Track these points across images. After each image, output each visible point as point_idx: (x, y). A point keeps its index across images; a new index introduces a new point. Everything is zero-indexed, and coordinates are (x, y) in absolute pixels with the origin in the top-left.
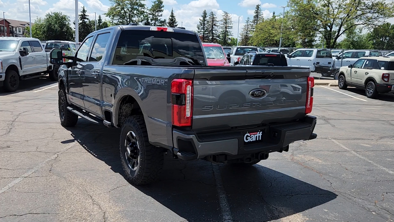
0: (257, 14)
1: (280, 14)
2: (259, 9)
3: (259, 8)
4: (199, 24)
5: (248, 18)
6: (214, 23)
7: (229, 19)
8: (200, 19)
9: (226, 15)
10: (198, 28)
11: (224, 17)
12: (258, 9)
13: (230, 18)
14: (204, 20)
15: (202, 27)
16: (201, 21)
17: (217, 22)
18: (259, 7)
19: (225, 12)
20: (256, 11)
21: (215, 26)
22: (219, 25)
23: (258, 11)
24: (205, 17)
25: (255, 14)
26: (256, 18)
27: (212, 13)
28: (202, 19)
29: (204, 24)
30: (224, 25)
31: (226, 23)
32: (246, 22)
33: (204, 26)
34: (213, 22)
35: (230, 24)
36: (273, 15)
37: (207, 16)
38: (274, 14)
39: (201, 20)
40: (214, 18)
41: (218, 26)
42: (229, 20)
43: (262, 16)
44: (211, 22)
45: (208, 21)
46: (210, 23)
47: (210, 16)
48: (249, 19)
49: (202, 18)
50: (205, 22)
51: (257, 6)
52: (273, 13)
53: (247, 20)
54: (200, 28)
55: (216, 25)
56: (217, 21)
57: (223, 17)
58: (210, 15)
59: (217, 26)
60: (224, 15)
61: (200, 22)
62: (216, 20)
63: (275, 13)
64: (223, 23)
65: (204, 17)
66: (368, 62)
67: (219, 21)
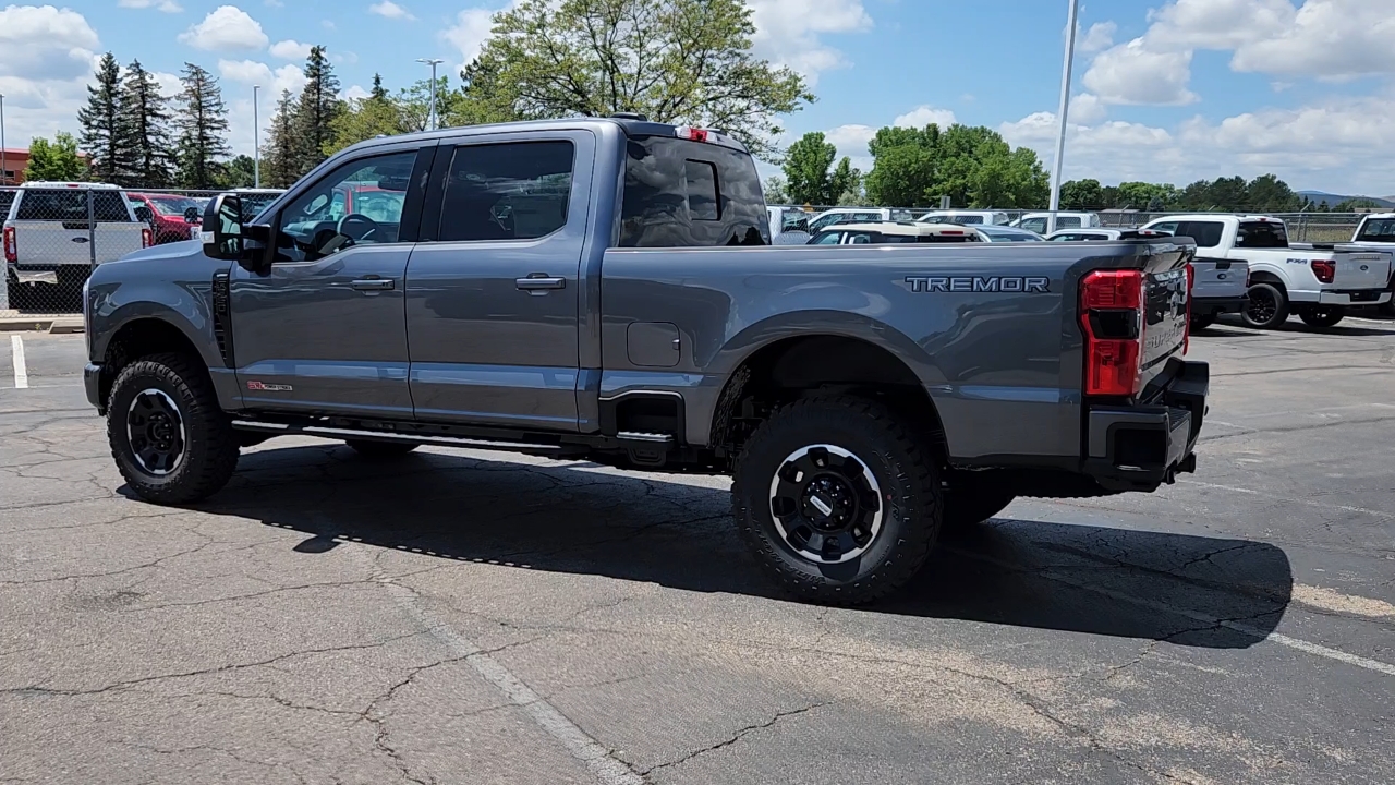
0: (315, 79)
1: (419, 85)
2: (324, 63)
3: (321, 58)
4: (88, 109)
5: (287, 93)
6: (148, 106)
7: (209, 94)
8: (90, 89)
9: (195, 77)
10: (87, 123)
11: (192, 84)
12: (318, 63)
13: (215, 88)
14: (109, 92)
15: (101, 118)
16: (96, 97)
17: (159, 103)
18: (322, 54)
19: (191, 66)
20: (311, 68)
21: (155, 115)
22: (173, 113)
23: (319, 70)
24: (114, 81)
25: (310, 80)
26: (313, 94)
27: (138, 65)
28: (100, 89)
29: (111, 107)
30: (191, 113)
31: (200, 108)
32: (280, 106)
33: (110, 115)
34: (144, 103)
35: (217, 112)
36: (374, 86)
37: (119, 76)
38: (378, 81)
39: (95, 92)
40: (146, 86)
41: (168, 117)
42: (210, 98)
43: (336, 87)
44: (136, 102)
45: (128, 98)
46: (133, 106)
47: (129, 79)
48: (290, 97)
49: (98, 86)
50: (114, 99)
51: (313, 51)
52: (374, 81)
53: (283, 99)
54: (94, 123)
55: (158, 112)
56: (162, 99)
57: (186, 85)
58: (128, 75)
59: (163, 117)
60: (187, 75)
61: (90, 101)
62: (155, 96)
63: (381, 81)
64: (188, 108)
65: (107, 83)
66: (852, 239)
67: (169, 99)
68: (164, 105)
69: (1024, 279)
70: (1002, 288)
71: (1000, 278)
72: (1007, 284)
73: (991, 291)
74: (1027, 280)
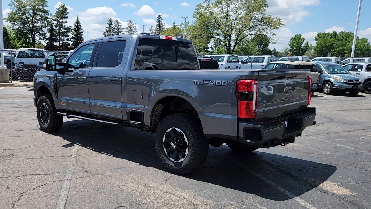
0: (159, 23)
1: (182, 24)
2: (161, 19)
3: (160, 17)
4: (105, 32)
5: (152, 27)
6: (119, 30)
7: (133, 27)
8: (106, 27)
9: (130, 23)
10: (105, 35)
11: (129, 25)
12: (160, 19)
13: (135, 26)
14: (110, 27)
15: (108, 34)
16: (107, 29)
17: (122, 30)
18: (161, 16)
19: (129, 20)
20: (158, 20)
21: (121, 33)
22: (125, 32)
23: (160, 20)
24: (111, 25)
25: (157, 23)
26: (158, 27)
27: (117, 21)
28: (108, 27)
29: (110, 31)
30: (129, 32)
31: (131, 31)
32: (150, 30)
33: (110, 33)
34: (118, 30)
35: (135, 32)
36: (173, 24)
37: (112, 24)
38: (174, 23)
39: (107, 28)
40: (119, 26)
41: (123, 33)
42: (133, 28)
43: (164, 25)
44: (116, 30)
45: (114, 29)
46: (115, 31)
47: (115, 24)
48: (152, 28)
49: (108, 26)
50: (111, 29)
51: (158, 16)
52: (173, 23)
53: (150, 28)
54: (106, 35)
55: (122, 32)
56: (123, 29)
57: (128, 25)
58: (115, 23)
59: (122, 33)
60: (128, 23)
61: (106, 30)
62: (121, 28)
63: (175, 23)
64: (128, 31)
65: (109, 25)
66: (277, 65)
67: (124, 29)
68: (123, 30)
69: (222, 81)
70: (216, 84)
71: (216, 81)
72: (218, 83)
73: (213, 85)
74: (223, 82)
